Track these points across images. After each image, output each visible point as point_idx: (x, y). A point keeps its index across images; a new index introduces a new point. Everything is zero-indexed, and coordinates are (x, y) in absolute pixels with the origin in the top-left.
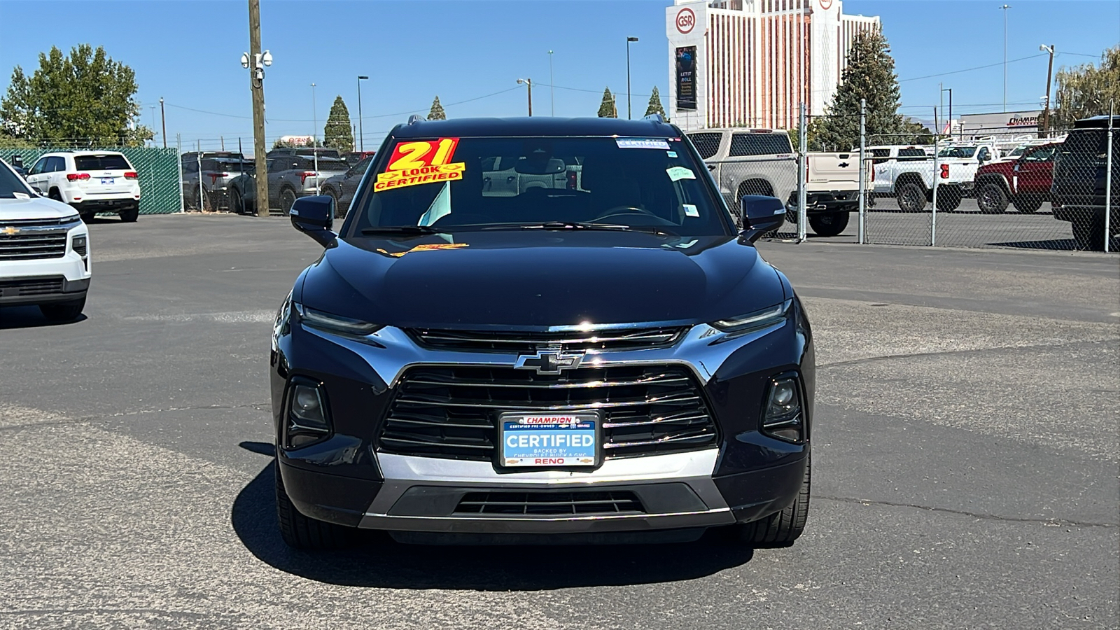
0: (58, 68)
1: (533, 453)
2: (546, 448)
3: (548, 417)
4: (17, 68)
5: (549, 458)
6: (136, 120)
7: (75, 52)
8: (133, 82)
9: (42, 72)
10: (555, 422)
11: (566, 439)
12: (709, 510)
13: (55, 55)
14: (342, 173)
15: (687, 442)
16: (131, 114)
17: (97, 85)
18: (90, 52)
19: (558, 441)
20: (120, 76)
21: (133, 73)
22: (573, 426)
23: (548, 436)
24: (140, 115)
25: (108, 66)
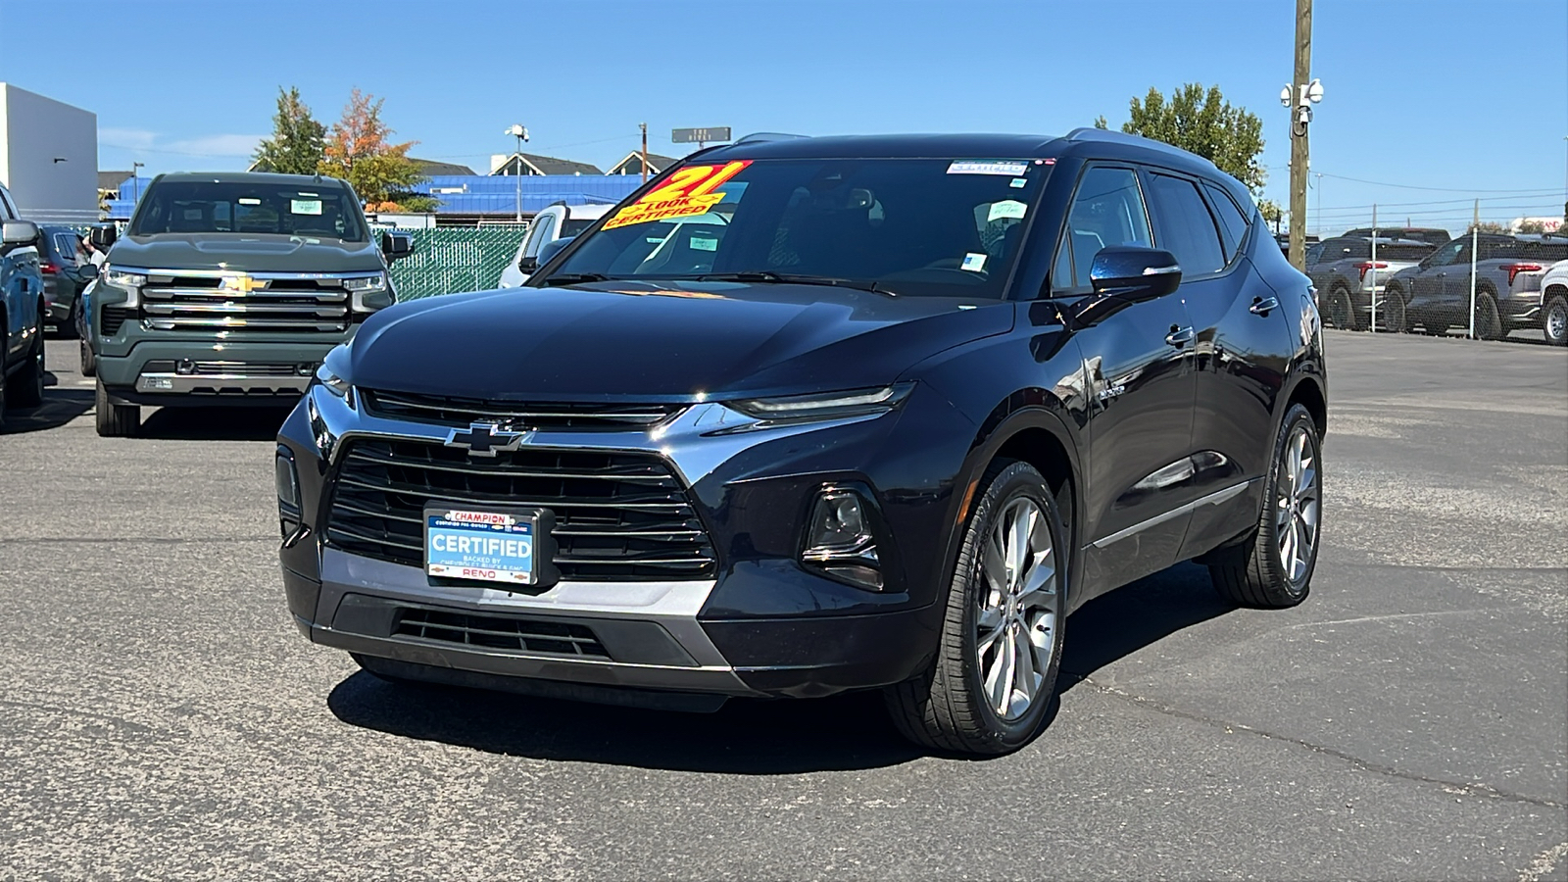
0: (1155, 120)
1: (463, 561)
2: (477, 555)
3: (478, 514)
4: (1099, 120)
5: (479, 569)
6: (1257, 193)
7: (1179, 95)
8: (1258, 136)
9: (1132, 125)
10: (486, 521)
11: (499, 545)
12: (700, 666)
13: (1154, 101)
14: (1417, 264)
15: (664, 566)
16: (1253, 185)
17: (1206, 142)
18: (1199, 95)
19: (491, 547)
20: (1241, 129)
21: (1260, 125)
22: (508, 528)
23: (480, 540)
24: (1264, 185)
25: (1224, 114)
